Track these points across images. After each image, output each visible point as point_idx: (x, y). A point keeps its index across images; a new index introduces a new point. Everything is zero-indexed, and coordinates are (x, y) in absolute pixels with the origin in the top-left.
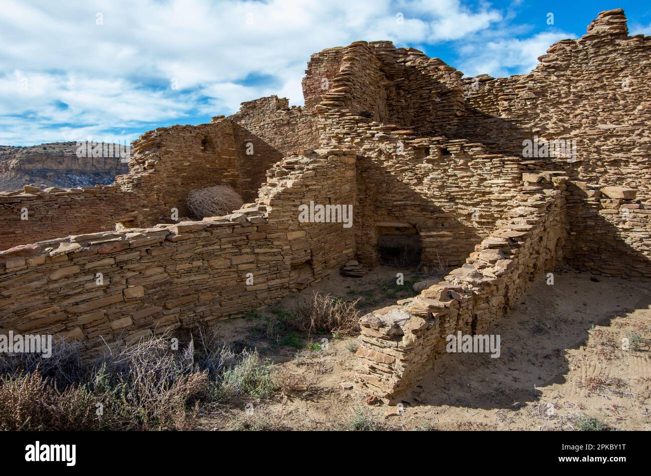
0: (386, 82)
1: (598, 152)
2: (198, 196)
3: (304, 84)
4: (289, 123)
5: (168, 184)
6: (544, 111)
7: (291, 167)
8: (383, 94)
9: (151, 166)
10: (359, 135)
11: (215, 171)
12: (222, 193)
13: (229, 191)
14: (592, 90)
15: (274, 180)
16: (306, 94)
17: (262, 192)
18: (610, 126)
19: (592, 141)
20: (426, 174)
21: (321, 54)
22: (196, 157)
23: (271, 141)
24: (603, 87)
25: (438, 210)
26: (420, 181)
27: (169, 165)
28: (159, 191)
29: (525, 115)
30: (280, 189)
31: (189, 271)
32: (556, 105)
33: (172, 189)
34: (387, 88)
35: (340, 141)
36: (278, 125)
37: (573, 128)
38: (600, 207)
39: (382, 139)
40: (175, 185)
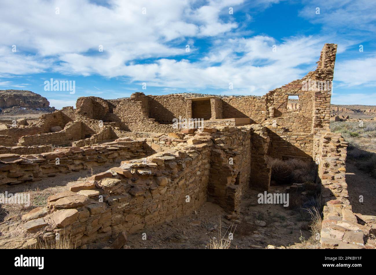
0: (93, 105)
1: (128, 120)
2: (53, 128)
3: (76, 104)
4: (73, 113)
5: (47, 126)
6: (120, 112)
7: (69, 124)
8: (92, 107)
9: (44, 122)
10: (82, 118)
11: (56, 123)
12: (58, 127)
13: (59, 127)
14: (127, 109)
15: (67, 126)
16: (76, 106)
17: (64, 128)
18: (130, 116)
19: (128, 118)
20: (91, 125)
21: (80, 98)
22: (52, 120)
23: (69, 116)
24: (129, 109)
25: (93, 131)
26: (91, 127)
27: (47, 122)
28: (45, 127)
29: (117, 113)
30: (67, 128)
31: (53, 139)
32: (122, 111)
33: (48, 127)
34: (93, 106)
35: (79, 119)
36: (71, 113)
37: (125, 116)
38: (114, 131)
39: (85, 119)
40: (48, 126)
